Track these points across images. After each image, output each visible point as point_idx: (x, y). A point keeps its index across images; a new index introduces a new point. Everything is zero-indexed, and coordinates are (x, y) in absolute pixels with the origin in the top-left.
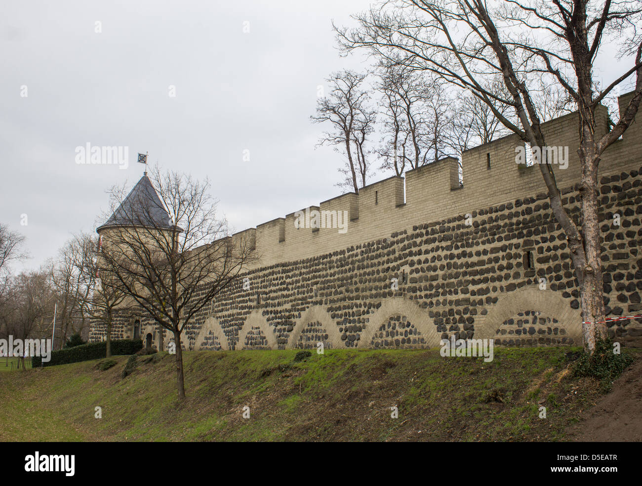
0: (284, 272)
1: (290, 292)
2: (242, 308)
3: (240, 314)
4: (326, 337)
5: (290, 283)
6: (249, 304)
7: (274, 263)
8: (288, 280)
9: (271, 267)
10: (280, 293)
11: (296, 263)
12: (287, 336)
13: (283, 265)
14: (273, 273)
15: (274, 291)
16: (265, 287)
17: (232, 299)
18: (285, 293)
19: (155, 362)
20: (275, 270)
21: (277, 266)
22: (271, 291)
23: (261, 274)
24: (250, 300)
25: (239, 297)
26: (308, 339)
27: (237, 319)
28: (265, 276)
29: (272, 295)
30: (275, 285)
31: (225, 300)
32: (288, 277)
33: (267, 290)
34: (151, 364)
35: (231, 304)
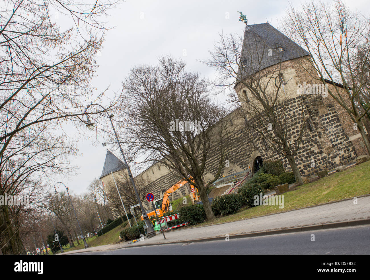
0: (164, 179)
1: (167, 184)
2: (158, 192)
3: (158, 194)
4: (179, 195)
5: (166, 182)
6: (159, 190)
7: (160, 177)
8: (166, 181)
9: (160, 178)
10: (165, 185)
11: (165, 176)
12: (171, 197)
13: (163, 177)
14: (161, 180)
15: (164, 185)
16: (161, 184)
17: (154, 190)
18: (166, 185)
19: (139, 218)
20: (162, 178)
21: (161, 177)
22: (163, 185)
23: (158, 180)
24: (159, 189)
25: (156, 189)
26: (176, 196)
27: (158, 196)
28: (159, 181)
29: (164, 186)
30: (163, 183)
31: (152, 191)
32: (165, 180)
33: (162, 185)
34: (138, 219)
35: (154, 191)
